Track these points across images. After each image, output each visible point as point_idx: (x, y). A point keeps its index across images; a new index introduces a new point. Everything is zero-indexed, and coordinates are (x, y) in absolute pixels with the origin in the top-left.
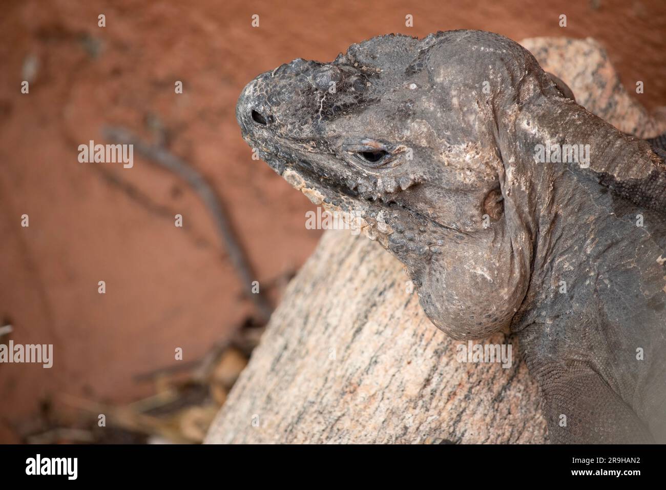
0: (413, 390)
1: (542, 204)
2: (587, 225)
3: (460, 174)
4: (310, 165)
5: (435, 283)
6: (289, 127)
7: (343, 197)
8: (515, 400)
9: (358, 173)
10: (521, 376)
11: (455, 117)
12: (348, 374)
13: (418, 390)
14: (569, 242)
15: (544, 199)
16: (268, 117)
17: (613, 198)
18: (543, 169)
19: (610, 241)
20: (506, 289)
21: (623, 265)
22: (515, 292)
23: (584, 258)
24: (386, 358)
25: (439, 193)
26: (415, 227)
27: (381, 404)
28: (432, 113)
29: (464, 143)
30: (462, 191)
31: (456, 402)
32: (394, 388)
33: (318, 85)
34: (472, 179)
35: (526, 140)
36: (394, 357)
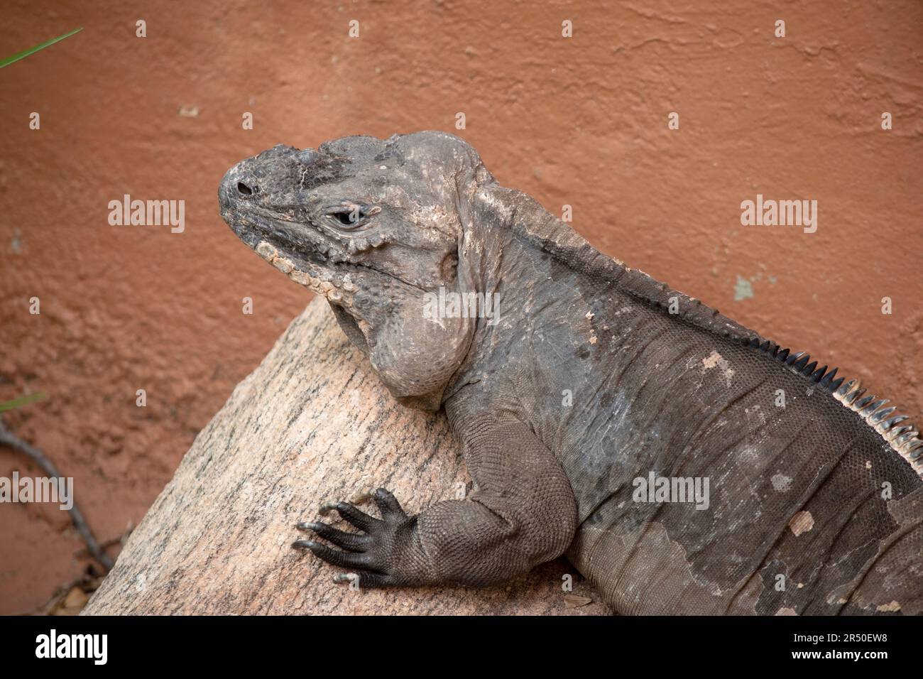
0: (350, 455)
1: (491, 269)
2: (526, 289)
3: (426, 233)
4: (285, 234)
5: (393, 335)
6: (272, 196)
7: (311, 265)
8: (435, 471)
9: (331, 238)
10: (439, 455)
11: (425, 184)
12: (287, 448)
13: (354, 455)
14: (510, 305)
15: (493, 264)
16: (254, 188)
17: (552, 264)
18: (495, 237)
19: (546, 301)
20: (456, 339)
21: (557, 321)
22: (462, 343)
23: (523, 317)
24: (324, 433)
25: (404, 253)
26: (380, 284)
27: (321, 465)
28: (405, 180)
29: (432, 205)
30: (426, 249)
31: (387, 466)
32: (332, 453)
33: (301, 160)
34: (437, 238)
35: (483, 209)
36: (331, 431)
